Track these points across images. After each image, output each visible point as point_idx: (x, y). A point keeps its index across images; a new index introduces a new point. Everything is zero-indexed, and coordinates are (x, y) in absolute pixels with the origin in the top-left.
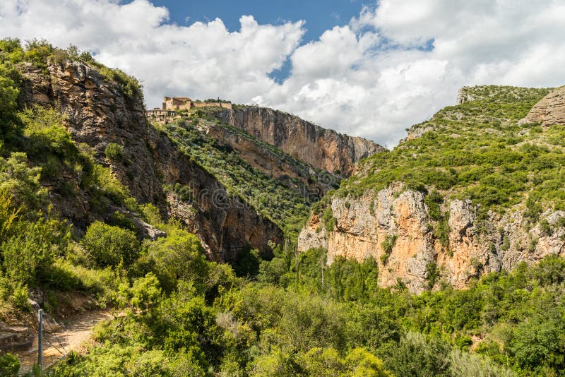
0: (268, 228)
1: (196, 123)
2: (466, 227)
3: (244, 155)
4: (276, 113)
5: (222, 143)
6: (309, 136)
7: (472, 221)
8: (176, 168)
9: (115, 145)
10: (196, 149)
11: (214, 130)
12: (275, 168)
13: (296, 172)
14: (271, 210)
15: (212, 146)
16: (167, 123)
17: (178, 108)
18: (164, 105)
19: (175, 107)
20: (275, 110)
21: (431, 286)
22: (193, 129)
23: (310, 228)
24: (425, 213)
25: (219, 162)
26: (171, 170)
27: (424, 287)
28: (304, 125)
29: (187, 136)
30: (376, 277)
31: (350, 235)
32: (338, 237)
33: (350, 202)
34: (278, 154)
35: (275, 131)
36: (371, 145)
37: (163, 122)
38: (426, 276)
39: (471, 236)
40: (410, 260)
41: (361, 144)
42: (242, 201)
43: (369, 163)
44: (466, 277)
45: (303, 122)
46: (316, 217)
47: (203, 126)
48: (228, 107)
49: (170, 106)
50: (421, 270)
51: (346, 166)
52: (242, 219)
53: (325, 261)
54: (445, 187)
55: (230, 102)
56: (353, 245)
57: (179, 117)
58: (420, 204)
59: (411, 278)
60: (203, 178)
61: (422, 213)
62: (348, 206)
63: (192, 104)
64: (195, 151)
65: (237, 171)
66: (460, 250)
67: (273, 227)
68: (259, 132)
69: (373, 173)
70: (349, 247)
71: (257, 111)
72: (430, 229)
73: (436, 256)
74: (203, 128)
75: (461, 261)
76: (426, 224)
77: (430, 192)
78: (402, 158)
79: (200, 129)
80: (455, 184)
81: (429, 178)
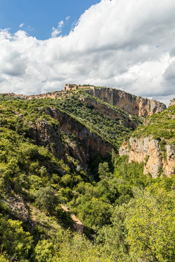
0: (107, 145)
1: (79, 96)
2: (171, 155)
3: (99, 110)
4: (114, 90)
5: (90, 105)
6: (129, 100)
7: (174, 153)
8: (70, 125)
9: (53, 143)
10: (79, 108)
11: (86, 99)
12: (113, 115)
13: (123, 117)
14: (111, 135)
15: (86, 107)
16: (66, 97)
17: (71, 89)
18: (65, 88)
19: (70, 88)
20: (114, 88)
21: (160, 175)
22: (77, 99)
23: (124, 147)
24: (159, 148)
25: (89, 114)
26: (68, 126)
27: (157, 175)
28: (127, 95)
29: (75, 103)
30: (143, 170)
31: (136, 152)
32: (132, 152)
33: (136, 139)
34: (115, 109)
35: (114, 98)
36: (158, 103)
37: (65, 97)
38: (158, 171)
39: (173, 158)
40: (153, 165)
41: (154, 103)
42: (96, 134)
43: (149, 119)
44: (171, 173)
45: (126, 94)
46: (126, 142)
47: (82, 98)
48: (93, 88)
49: (68, 88)
50: (156, 169)
51: (146, 113)
52: (96, 142)
53: (128, 161)
54: (168, 138)
55: (93, 86)
56: (137, 156)
57: (72, 94)
58: (157, 145)
59: (153, 172)
60: (80, 127)
61: (158, 148)
62: (135, 141)
63: (77, 87)
64: (78, 109)
65: (96, 117)
66: (169, 163)
67: (109, 145)
68: (106, 99)
69: (150, 124)
70: (135, 157)
71: (106, 89)
72: (161, 154)
73: (162, 164)
74: (82, 99)
75: (170, 167)
76: (159, 152)
77: (162, 140)
78: (164, 117)
79: (80, 99)
80: (172, 137)
81: (162, 134)
